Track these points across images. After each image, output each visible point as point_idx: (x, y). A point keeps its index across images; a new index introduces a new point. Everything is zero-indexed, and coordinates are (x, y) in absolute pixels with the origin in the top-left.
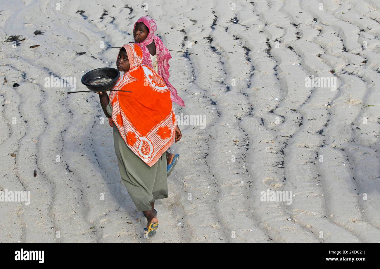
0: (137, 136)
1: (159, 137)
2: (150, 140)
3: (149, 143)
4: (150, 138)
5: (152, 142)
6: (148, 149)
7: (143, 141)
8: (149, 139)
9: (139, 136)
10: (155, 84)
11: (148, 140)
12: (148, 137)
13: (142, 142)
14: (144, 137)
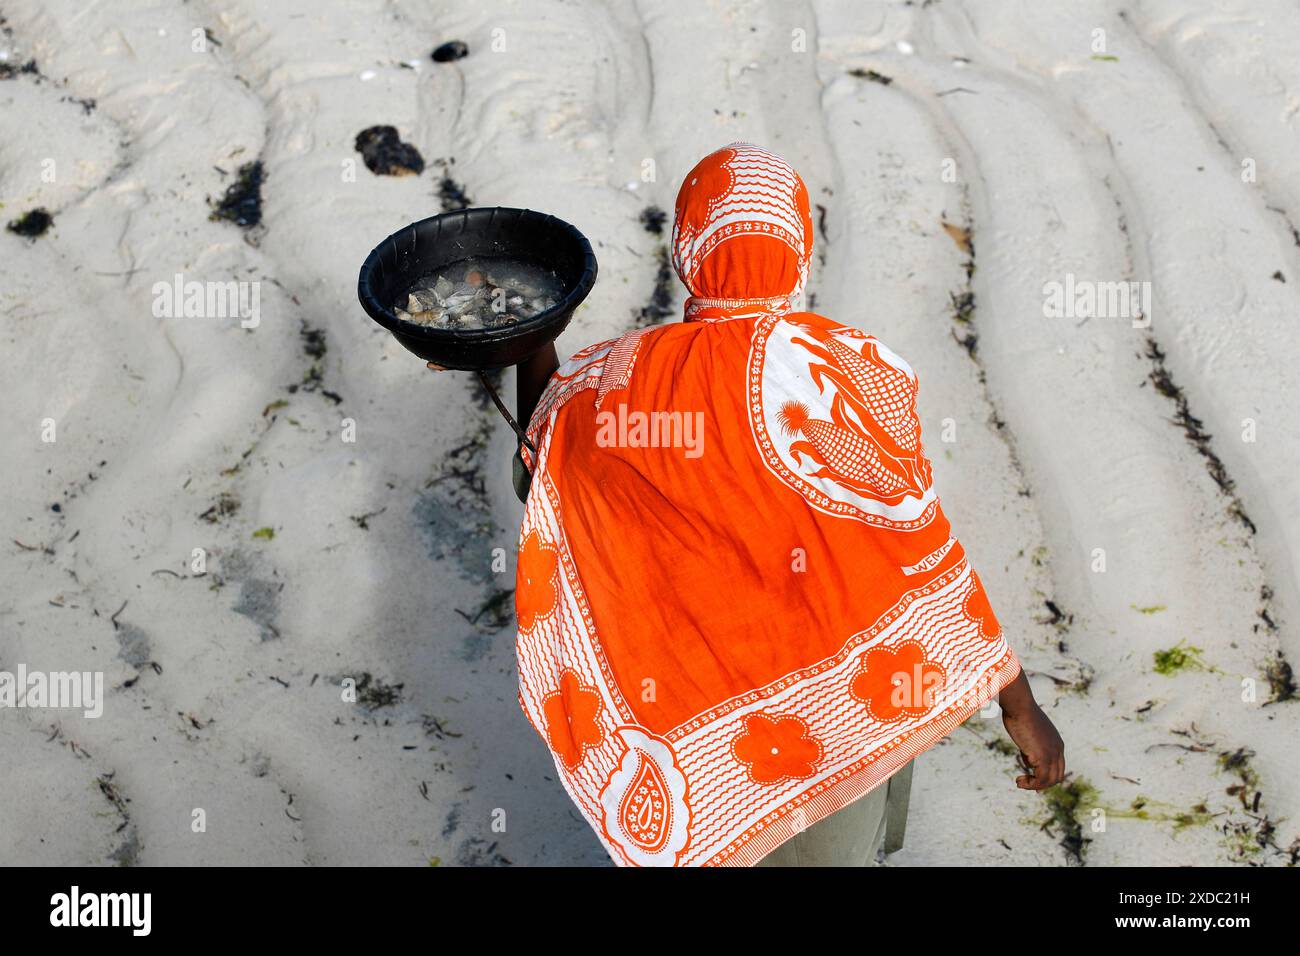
0: (611, 715)
1: (739, 771)
2: (681, 771)
3: (676, 788)
4: (689, 759)
5: (692, 790)
6: (659, 823)
7: (644, 758)
8: (682, 765)
9: (621, 723)
10: (810, 464)
11: (676, 764)
12: (676, 746)
13: (631, 763)
14: (651, 738)
